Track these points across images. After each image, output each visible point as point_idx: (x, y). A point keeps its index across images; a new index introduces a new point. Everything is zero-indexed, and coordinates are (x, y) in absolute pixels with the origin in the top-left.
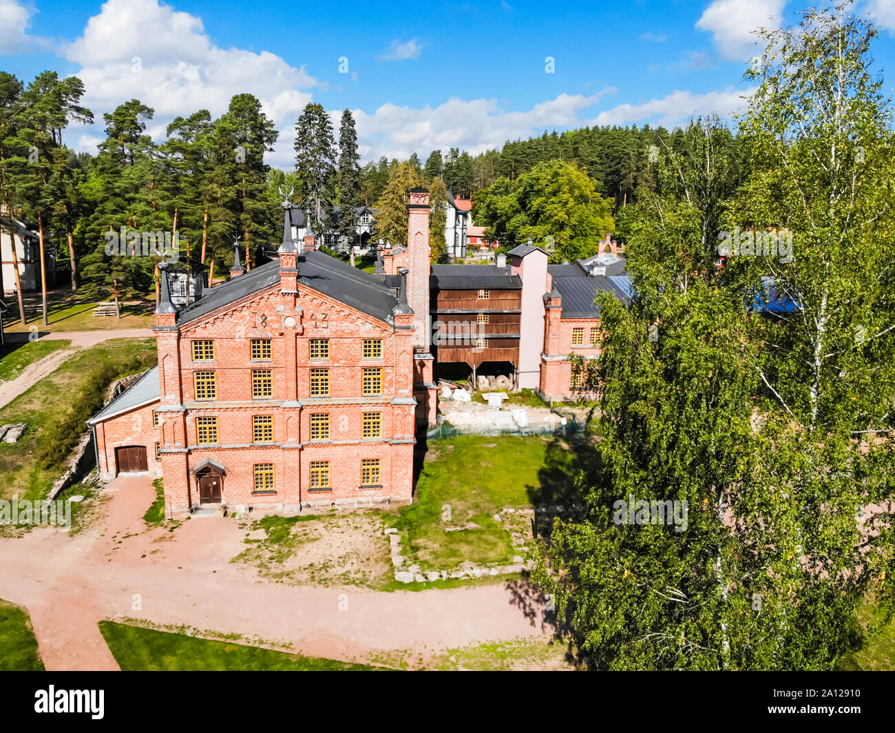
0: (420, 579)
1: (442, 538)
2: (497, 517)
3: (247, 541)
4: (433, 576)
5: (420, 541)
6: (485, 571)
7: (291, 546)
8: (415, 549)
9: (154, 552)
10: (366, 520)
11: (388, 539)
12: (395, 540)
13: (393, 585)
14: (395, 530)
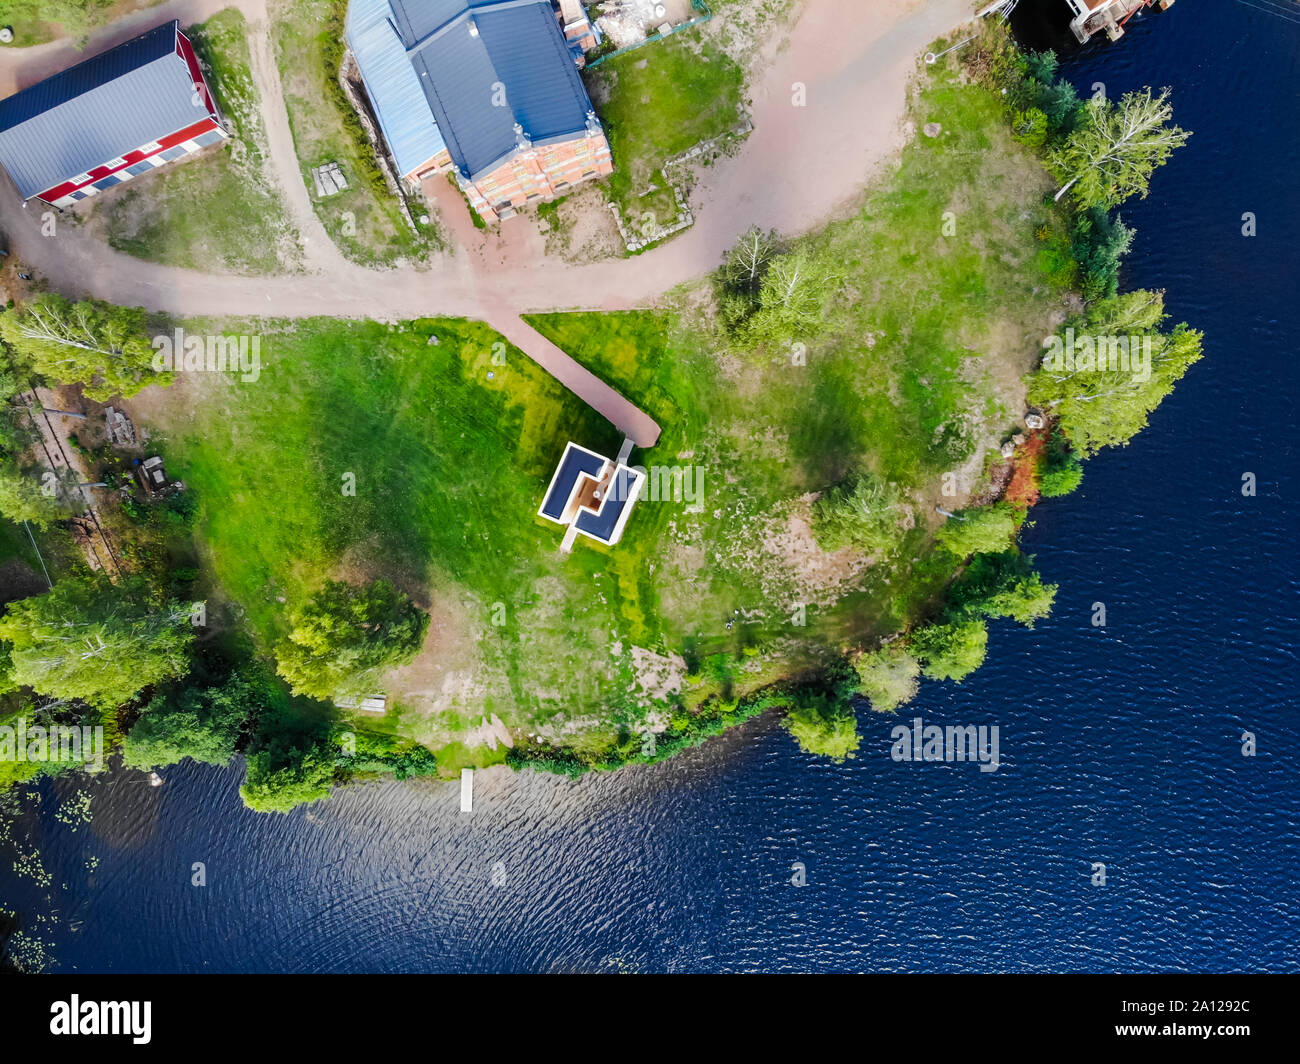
0: (639, 247)
1: (639, 205)
2: (663, 172)
3: (543, 233)
4: (644, 243)
5: (629, 212)
6: (667, 231)
7: (566, 232)
8: (629, 220)
9: (504, 258)
10: (594, 194)
11: (612, 212)
12: (616, 211)
13: (628, 254)
14: (613, 204)
